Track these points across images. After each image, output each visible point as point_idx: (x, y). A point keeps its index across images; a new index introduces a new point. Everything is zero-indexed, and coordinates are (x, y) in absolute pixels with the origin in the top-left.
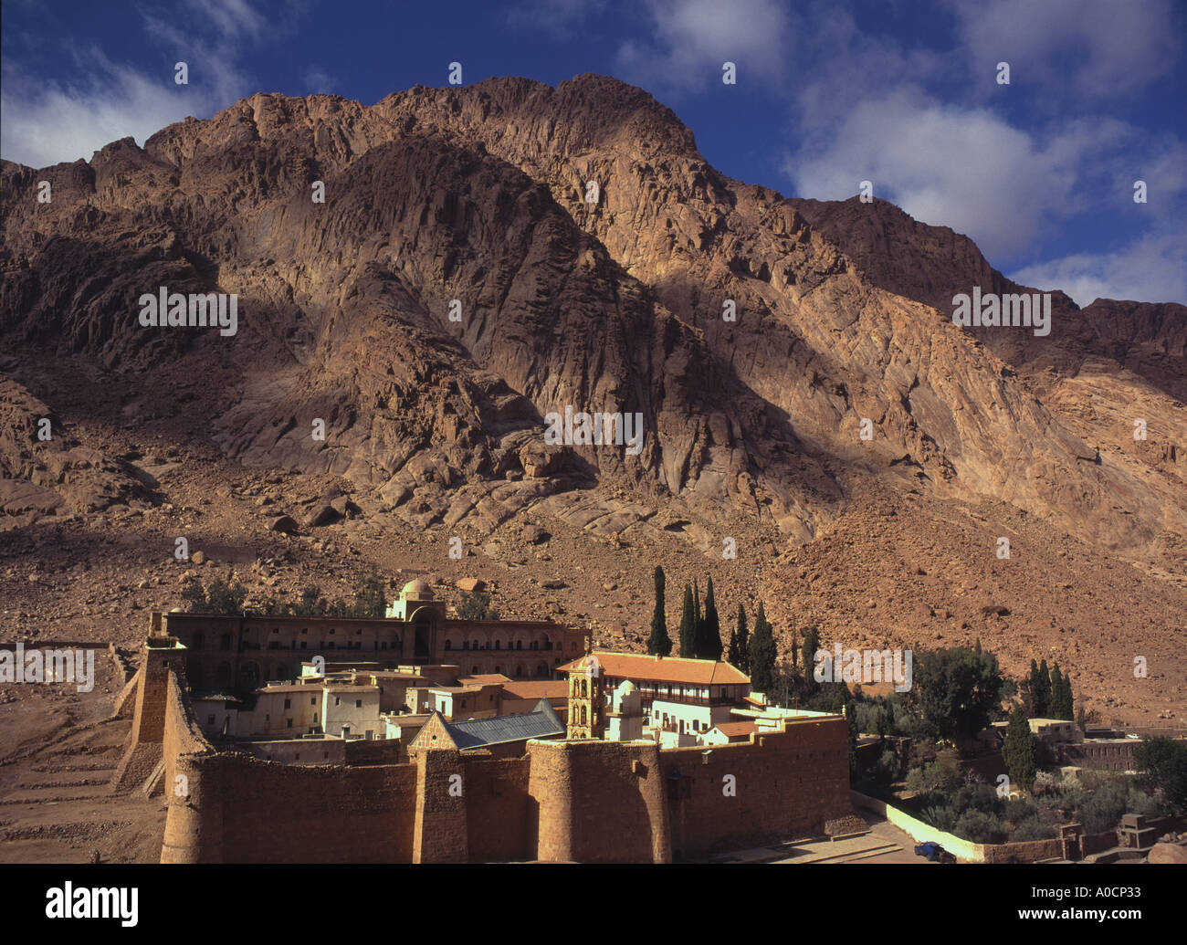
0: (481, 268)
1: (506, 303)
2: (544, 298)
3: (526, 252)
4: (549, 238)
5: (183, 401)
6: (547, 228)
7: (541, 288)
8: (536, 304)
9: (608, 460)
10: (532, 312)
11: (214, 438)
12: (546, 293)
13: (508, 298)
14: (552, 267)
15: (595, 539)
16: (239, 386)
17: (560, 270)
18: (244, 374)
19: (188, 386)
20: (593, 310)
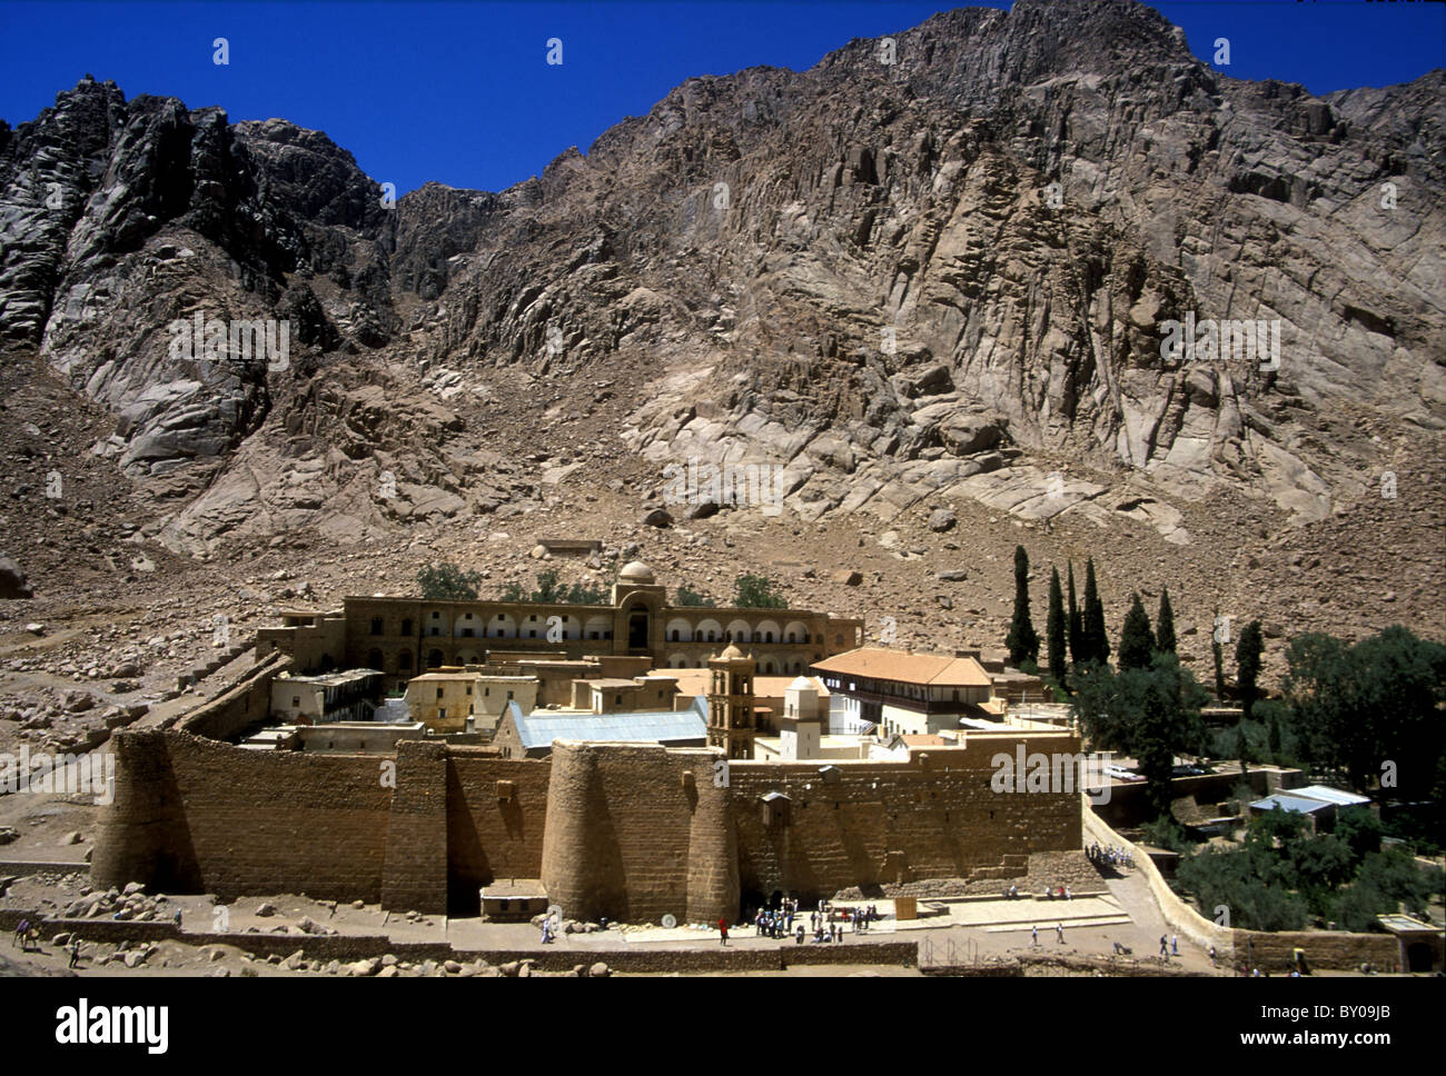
0: (903, 226)
1: (931, 261)
2: (976, 251)
3: (957, 201)
4: (984, 181)
5: (599, 401)
6: (982, 170)
7: (973, 239)
8: (966, 259)
9: (1054, 431)
10: (961, 268)
11: (622, 436)
12: (979, 245)
13: (935, 255)
14: (988, 215)
15: (1019, 524)
16: (658, 381)
17: (997, 217)
18: (666, 369)
19: (608, 386)
20: (1037, 259)
